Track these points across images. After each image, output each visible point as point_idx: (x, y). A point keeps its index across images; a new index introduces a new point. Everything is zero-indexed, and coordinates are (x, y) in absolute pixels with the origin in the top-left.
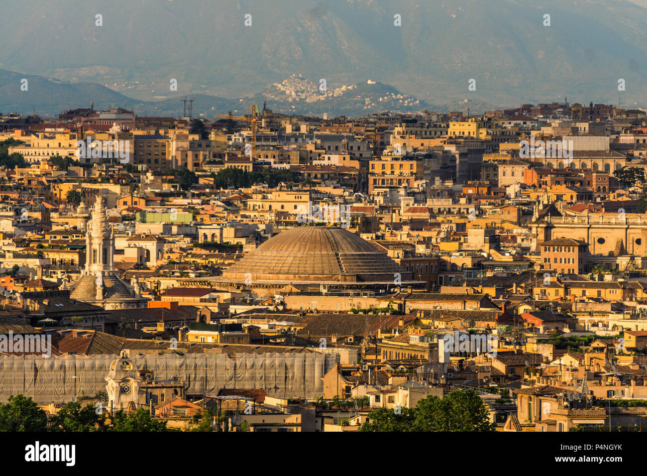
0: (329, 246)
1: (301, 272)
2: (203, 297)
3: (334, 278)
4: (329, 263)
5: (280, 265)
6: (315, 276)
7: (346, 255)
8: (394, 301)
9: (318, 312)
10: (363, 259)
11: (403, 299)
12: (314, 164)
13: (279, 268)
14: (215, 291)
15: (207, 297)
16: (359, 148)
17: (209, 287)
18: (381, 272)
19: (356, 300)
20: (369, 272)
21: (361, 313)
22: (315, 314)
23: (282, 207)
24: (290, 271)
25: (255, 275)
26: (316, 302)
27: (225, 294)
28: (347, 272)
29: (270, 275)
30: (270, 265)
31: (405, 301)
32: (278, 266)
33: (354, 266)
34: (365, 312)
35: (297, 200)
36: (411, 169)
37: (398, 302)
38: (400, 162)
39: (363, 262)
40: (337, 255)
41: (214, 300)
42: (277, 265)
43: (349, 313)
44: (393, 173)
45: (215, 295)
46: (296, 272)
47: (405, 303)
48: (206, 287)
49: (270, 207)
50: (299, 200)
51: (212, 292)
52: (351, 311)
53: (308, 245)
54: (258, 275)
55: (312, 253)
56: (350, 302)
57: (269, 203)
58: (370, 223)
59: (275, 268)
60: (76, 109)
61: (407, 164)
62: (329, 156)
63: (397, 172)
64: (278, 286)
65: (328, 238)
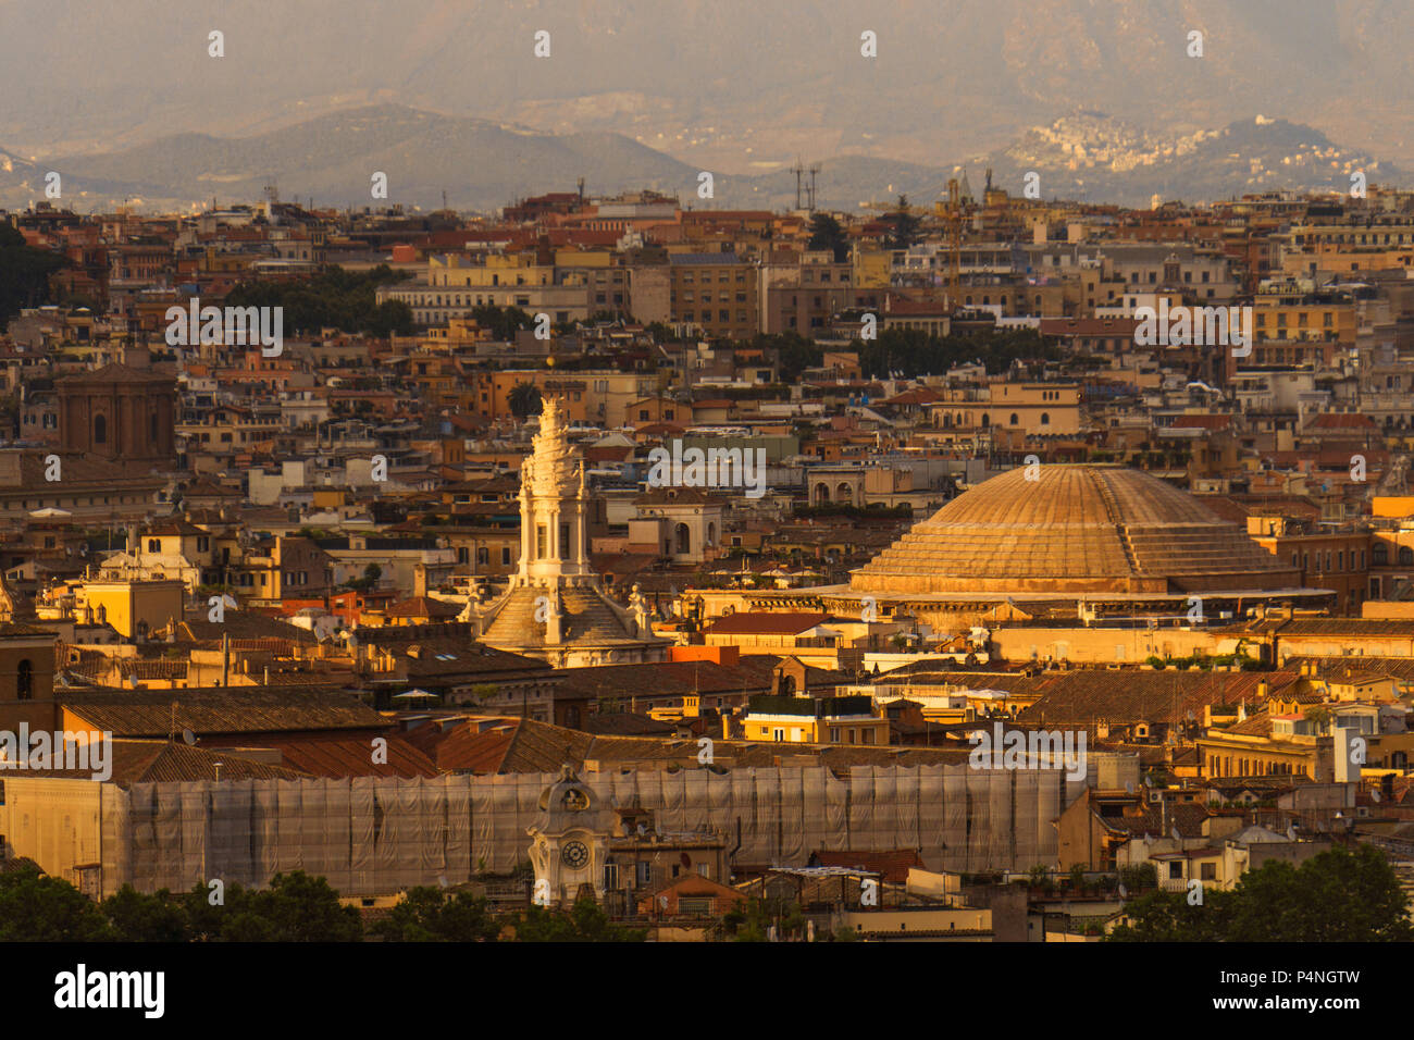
0: (1101, 510)
1: (1035, 571)
2: (804, 635)
3: (1113, 585)
4: (1102, 549)
5: (987, 557)
6: (1068, 580)
7: (1141, 531)
8: (1252, 639)
9: (1070, 665)
10: (1182, 540)
11: (1271, 633)
12: (1097, 317)
13: (983, 564)
14: (832, 620)
15: (812, 633)
16: (1206, 276)
17: (820, 611)
18: (1226, 569)
19: (1161, 638)
20: (1198, 570)
21: (1172, 668)
22: (1063, 672)
23: (1014, 419)
24: (1010, 570)
25: (928, 580)
26: (1066, 643)
27: (856, 626)
28: (1145, 572)
29: (964, 581)
30: (962, 556)
31: (1276, 639)
32: (982, 560)
33: (1162, 556)
34: (1183, 664)
35: (1048, 402)
36: (1325, 324)
37: (1261, 640)
38: (1300, 308)
39: (1182, 547)
40: (1120, 530)
41: (829, 641)
42: (979, 556)
43: (1143, 667)
44: (1282, 334)
45: (829, 629)
46: (1025, 571)
47: (1276, 644)
48: (812, 611)
49: (986, 418)
50: (1054, 401)
51: (824, 622)
52: (1147, 663)
53: (1052, 508)
54: (934, 581)
55: (1062, 526)
56: (1146, 641)
57: (981, 412)
58: (1219, 453)
59: (974, 564)
60: (545, 194)
61: (1316, 313)
62: (1133, 296)
63: (1293, 333)
64: (981, 607)
65: (1099, 491)
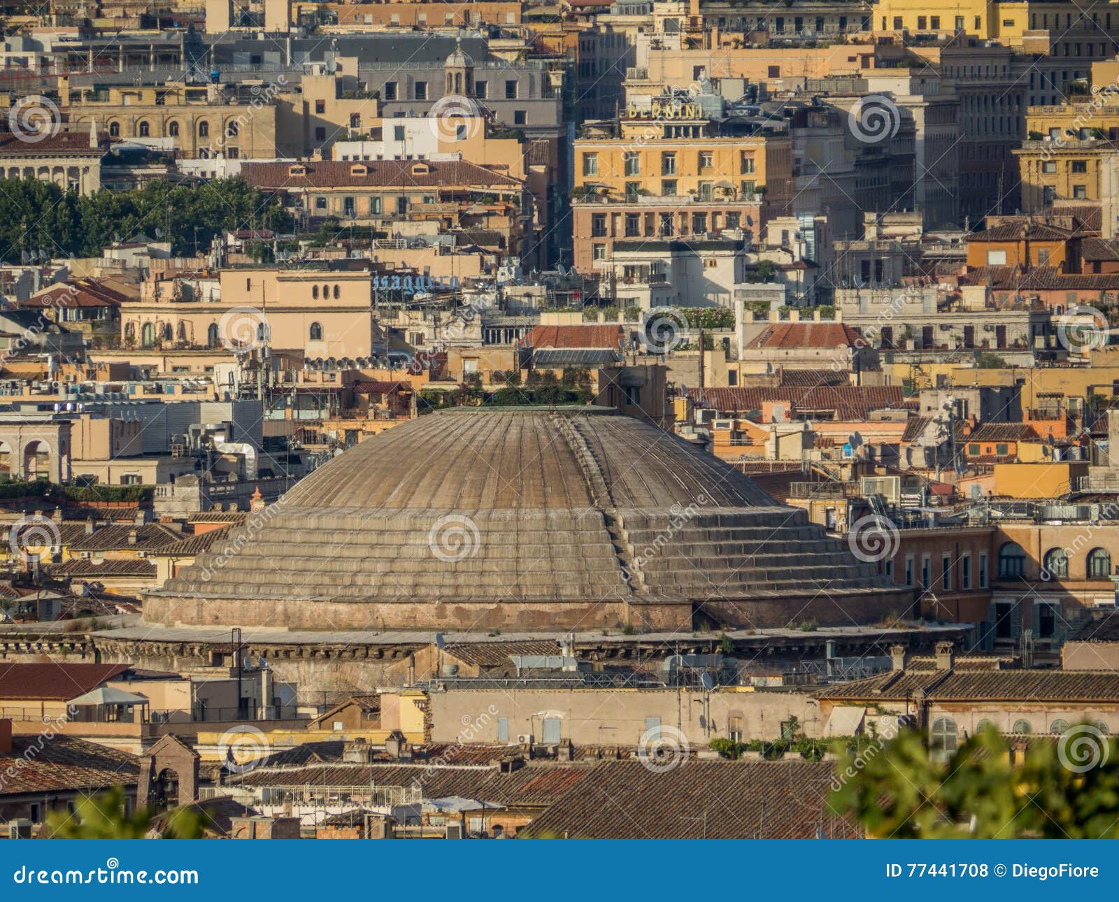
0: (575, 484)
1: (465, 592)
3: (600, 617)
4: (580, 555)
5: (381, 567)
6: (523, 607)
7: (645, 522)
9: (574, 753)
10: (720, 536)
11: (917, 696)
12: (337, 157)
13: (374, 581)
14: (127, 674)
15: (95, 698)
16: (510, 88)
17: (90, 660)
19: (721, 704)
20: (742, 589)
21: (752, 757)
22: (564, 763)
24: (422, 591)
25: (280, 607)
26: (560, 714)
27: (169, 686)
28: (655, 591)
29: (342, 608)
30: (337, 566)
31: (926, 706)
32: (370, 573)
33: (683, 565)
34: (768, 750)
35: (321, 302)
36: (744, 169)
37: (901, 708)
39: (719, 550)
40: (609, 521)
41: (121, 711)
42: (367, 565)
43: (701, 756)
44: (669, 186)
45: (123, 690)
46: (448, 592)
48: (75, 659)
49: (213, 331)
50: (331, 302)
51: (113, 679)
52: (707, 748)
53: (492, 481)
54: (292, 608)
55: (509, 514)
56: (697, 710)
59: (360, 580)
62: (398, 122)
63: (687, 183)
64: (373, 652)
65: (571, 454)
